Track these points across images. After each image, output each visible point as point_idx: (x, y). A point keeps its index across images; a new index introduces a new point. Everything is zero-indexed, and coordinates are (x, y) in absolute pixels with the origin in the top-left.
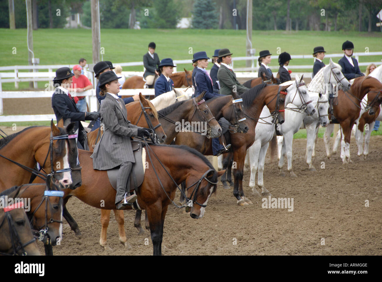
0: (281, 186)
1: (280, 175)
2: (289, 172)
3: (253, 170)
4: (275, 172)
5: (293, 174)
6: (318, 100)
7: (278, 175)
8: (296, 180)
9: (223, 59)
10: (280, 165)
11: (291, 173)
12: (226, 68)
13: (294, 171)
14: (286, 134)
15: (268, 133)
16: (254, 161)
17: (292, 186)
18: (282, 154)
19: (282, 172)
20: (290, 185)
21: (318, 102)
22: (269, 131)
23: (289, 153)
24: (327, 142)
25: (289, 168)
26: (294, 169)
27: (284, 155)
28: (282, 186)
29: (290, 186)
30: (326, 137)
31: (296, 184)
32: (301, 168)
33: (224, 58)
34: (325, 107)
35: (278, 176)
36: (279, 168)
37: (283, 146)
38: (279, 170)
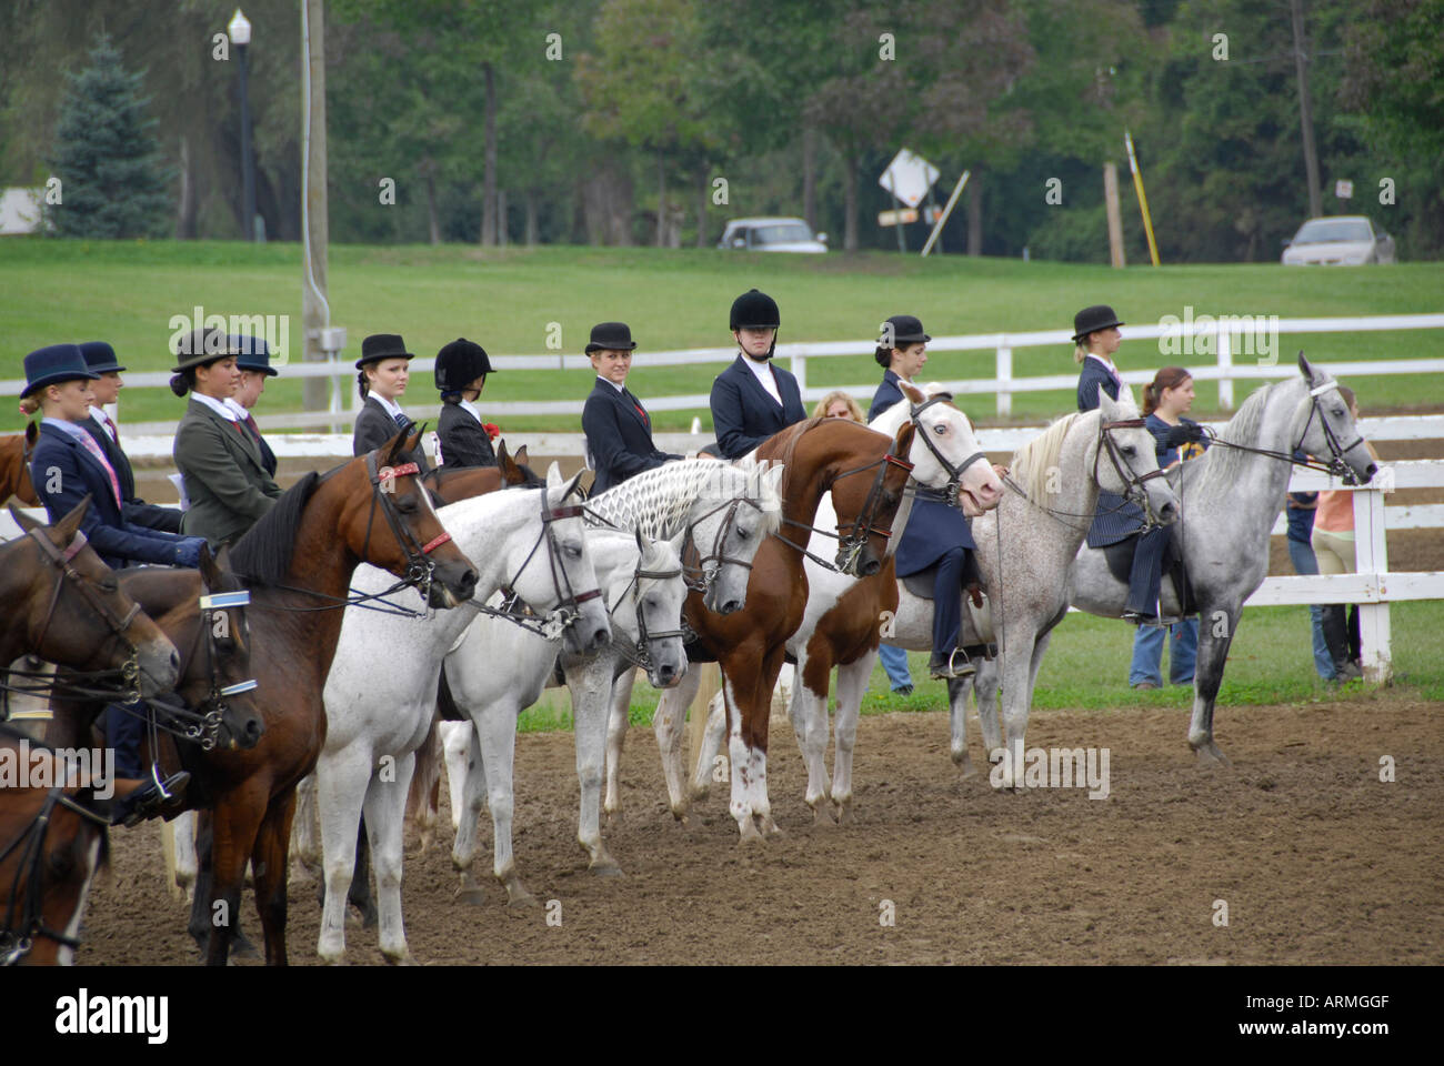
0: (466, 950)
1: (460, 899)
2: (502, 881)
3: (336, 879)
4: (438, 887)
5: (519, 891)
6: (639, 565)
7: (451, 898)
8: (532, 919)
9: (201, 375)
10: (461, 853)
11: (509, 888)
12: (214, 416)
13: (525, 877)
14: (487, 714)
15: (405, 711)
16: (339, 836)
17: (515, 946)
18: (469, 804)
19: (467, 883)
20: (507, 941)
21: (639, 575)
22: (406, 704)
23: (500, 798)
24: (669, 747)
25: (501, 864)
26: (523, 869)
27: (477, 808)
28: (471, 947)
29: (507, 947)
30: (666, 721)
31: (530, 939)
32: (556, 865)
33: (206, 372)
34: (667, 597)
35: (453, 904)
36: (458, 869)
37: (471, 766)
38: (454, 875)
